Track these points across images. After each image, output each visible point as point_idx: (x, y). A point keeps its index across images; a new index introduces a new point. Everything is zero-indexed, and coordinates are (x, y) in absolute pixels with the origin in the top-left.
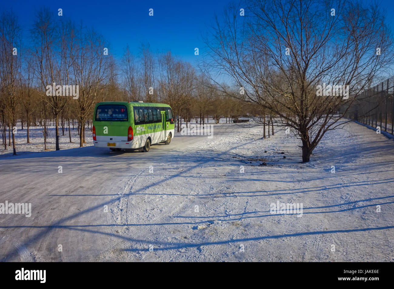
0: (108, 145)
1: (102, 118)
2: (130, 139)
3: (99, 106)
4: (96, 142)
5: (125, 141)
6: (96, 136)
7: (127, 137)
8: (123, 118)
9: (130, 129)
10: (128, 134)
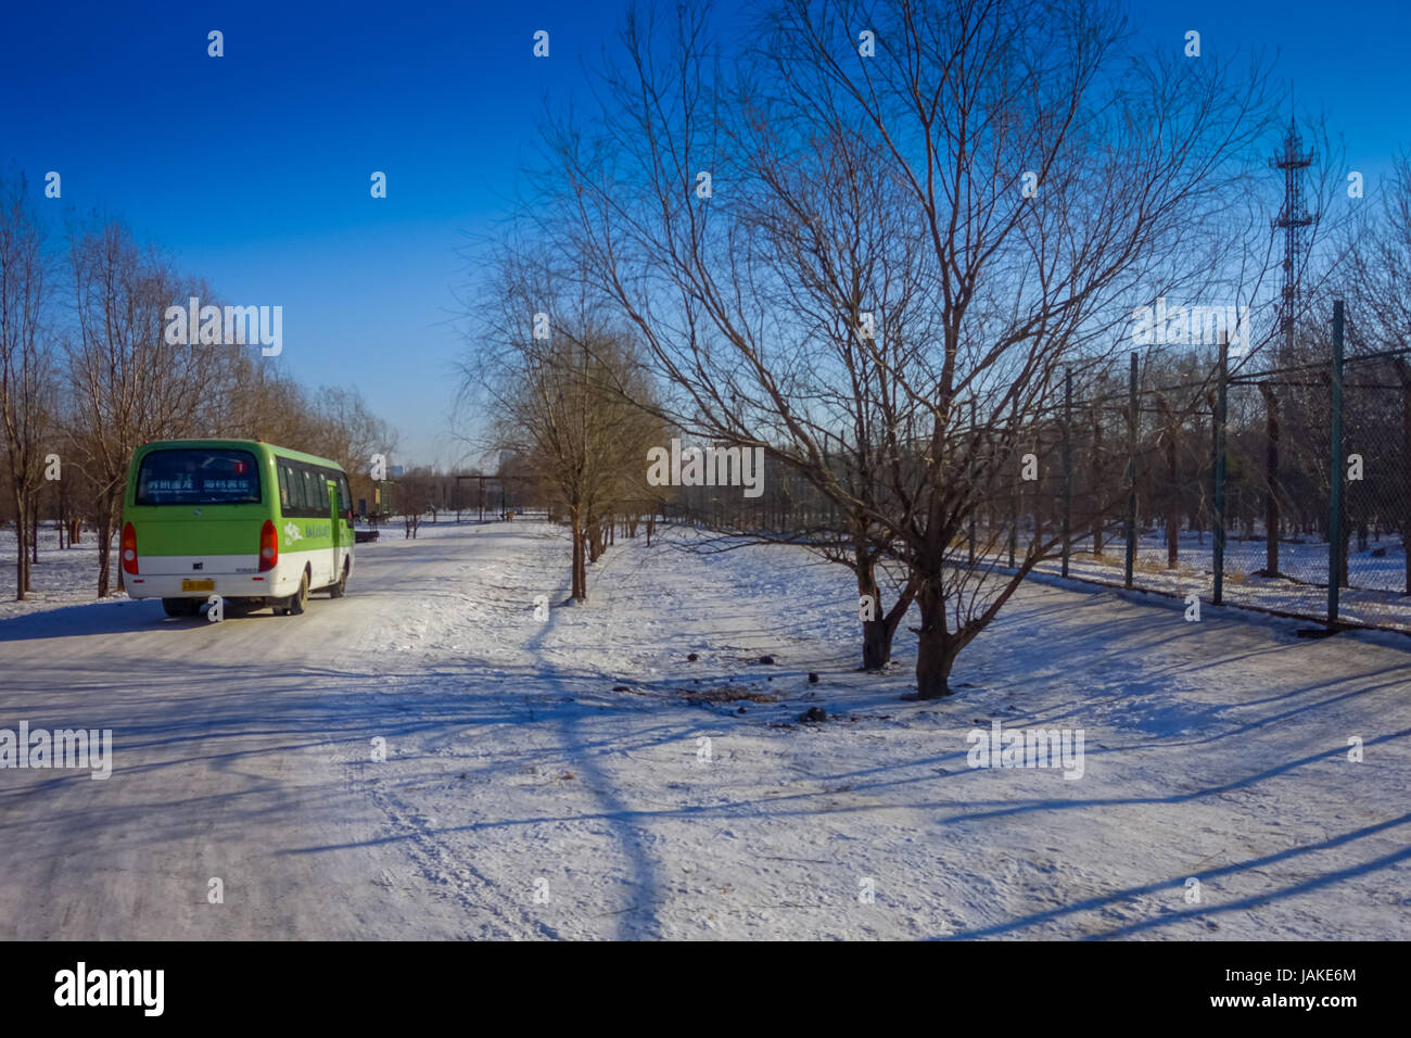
0: (185, 588)
1: (160, 495)
2: (268, 564)
3: (150, 454)
4: (137, 578)
5: (248, 571)
6: (139, 559)
7: (257, 557)
8: (245, 494)
9: (268, 530)
10: (262, 548)
